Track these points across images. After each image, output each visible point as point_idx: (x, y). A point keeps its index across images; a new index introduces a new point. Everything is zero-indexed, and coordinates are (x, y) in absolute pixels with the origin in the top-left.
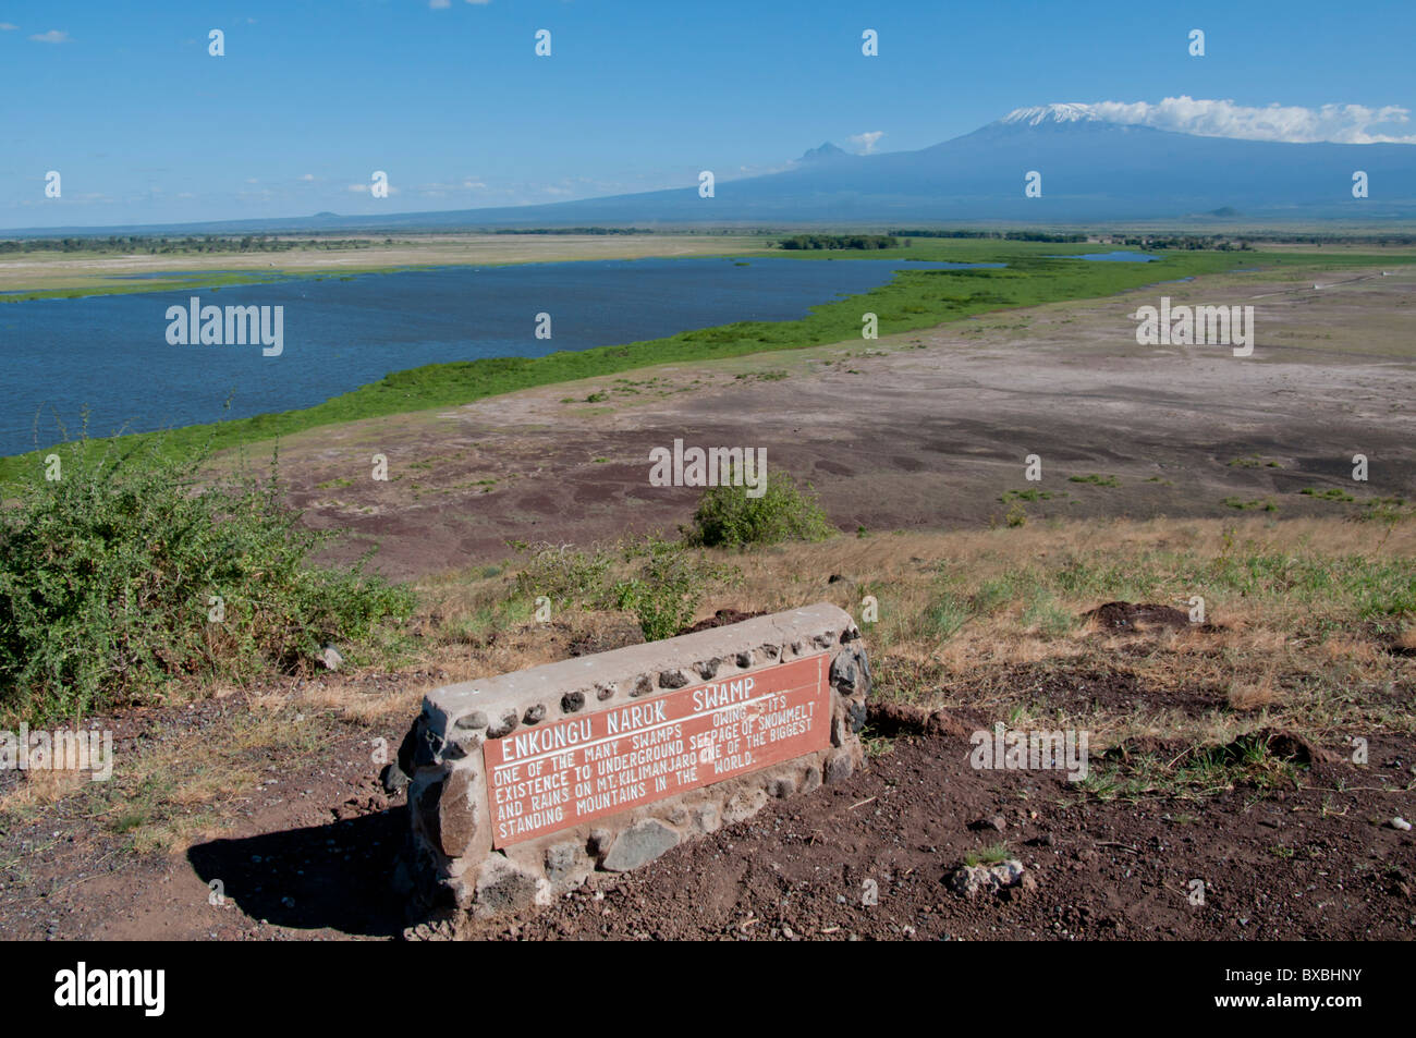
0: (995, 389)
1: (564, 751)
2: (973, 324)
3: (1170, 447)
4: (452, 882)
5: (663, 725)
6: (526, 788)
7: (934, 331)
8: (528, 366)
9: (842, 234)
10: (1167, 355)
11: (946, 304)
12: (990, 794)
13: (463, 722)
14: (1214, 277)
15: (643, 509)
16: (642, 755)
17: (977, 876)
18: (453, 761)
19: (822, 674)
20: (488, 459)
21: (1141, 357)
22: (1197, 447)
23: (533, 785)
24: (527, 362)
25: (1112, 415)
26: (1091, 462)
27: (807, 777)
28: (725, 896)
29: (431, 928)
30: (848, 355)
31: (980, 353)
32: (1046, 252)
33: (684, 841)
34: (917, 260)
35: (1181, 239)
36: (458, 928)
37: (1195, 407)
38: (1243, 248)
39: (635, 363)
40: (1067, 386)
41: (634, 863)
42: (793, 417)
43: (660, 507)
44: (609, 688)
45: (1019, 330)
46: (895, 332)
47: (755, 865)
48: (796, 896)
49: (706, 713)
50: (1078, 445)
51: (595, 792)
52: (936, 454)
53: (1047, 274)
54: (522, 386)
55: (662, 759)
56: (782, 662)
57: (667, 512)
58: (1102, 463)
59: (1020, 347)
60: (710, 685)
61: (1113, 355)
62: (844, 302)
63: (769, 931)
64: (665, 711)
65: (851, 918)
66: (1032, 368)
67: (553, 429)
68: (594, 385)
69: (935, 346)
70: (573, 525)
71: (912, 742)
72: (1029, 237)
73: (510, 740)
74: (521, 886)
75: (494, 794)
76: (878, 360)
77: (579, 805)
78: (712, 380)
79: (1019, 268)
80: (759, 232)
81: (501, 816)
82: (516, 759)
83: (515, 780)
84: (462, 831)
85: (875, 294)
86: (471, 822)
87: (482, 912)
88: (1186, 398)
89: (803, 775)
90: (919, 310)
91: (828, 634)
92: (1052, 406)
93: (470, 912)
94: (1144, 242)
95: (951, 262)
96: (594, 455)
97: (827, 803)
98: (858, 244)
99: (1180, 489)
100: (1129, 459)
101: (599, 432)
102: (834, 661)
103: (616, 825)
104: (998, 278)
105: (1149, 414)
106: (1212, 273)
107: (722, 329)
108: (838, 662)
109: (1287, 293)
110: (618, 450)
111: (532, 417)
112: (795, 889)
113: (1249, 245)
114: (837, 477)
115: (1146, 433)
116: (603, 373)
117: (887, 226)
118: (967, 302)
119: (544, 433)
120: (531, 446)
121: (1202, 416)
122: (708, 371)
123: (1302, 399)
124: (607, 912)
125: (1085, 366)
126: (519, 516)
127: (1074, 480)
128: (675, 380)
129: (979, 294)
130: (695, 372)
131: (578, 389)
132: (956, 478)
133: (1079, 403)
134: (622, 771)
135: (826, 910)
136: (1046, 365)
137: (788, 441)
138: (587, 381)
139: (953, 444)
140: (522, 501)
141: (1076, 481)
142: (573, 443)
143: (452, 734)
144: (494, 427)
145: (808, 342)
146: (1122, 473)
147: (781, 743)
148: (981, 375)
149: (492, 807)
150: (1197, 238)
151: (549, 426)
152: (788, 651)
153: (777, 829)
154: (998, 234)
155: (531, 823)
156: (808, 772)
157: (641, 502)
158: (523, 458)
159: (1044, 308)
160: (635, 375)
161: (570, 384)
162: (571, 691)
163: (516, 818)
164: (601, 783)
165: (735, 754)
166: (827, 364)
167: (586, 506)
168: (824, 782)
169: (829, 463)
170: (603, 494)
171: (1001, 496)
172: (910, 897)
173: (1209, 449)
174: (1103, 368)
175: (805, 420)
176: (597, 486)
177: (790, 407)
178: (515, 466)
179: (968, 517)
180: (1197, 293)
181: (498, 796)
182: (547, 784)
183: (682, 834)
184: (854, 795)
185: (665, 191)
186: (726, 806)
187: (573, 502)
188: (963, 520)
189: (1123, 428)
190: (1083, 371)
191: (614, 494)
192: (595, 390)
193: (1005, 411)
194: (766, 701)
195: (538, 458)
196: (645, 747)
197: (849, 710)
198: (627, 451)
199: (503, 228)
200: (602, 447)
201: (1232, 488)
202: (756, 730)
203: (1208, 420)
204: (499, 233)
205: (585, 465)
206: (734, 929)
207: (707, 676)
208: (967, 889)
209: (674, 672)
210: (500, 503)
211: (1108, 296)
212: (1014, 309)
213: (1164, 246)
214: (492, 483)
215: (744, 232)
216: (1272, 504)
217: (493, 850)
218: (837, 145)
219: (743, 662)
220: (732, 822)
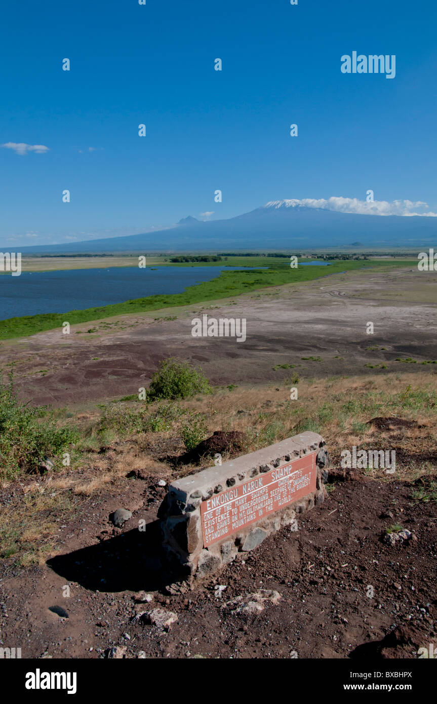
0: (268, 321)
1: (228, 503)
2: (256, 293)
3: (341, 343)
4: (189, 564)
5: (262, 487)
6: (215, 520)
7: (240, 297)
8: (60, 317)
9: (197, 256)
10: (337, 305)
11: (244, 285)
12: (380, 503)
13: (193, 495)
14: (354, 271)
15: (116, 380)
16: (255, 501)
17: (394, 537)
18: (190, 512)
19: (314, 460)
20: (43, 360)
21: (327, 306)
22: (352, 343)
23: (217, 519)
24: (59, 315)
25: (317, 330)
26: (310, 351)
27: (309, 503)
28: (295, 556)
29: (178, 585)
30: (203, 308)
31: (260, 306)
32: (285, 262)
33: (269, 535)
34: (230, 266)
35: (340, 255)
36: (191, 583)
37: (351, 326)
38: (365, 259)
39: (109, 315)
40: (298, 319)
41: (253, 547)
42: (181, 337)
43: (124, 379)
44: (243, 475)
45: (276, 296)
46: (223, 298)
47: (302, 542)
48: (324, 553)
49: (276, 481)
50: (303, 344)
51: (239, 519)
52: (244, 350)
53: (286, 271)
54: (57, 326)
55: (261, 502)
56: (300, 457)
57: (127, 381)
58: (315, 351)
59: (276, 303)
60: (277, 470)
61: (316, 305)
62: (200, 285)
63: (321, 569)
64: (262, 482)
65: (350, 560)
66: (282, 311)
67: (73, 345)
68: (90, 325)
69: (240, 303)
70: (85, 389)
71: (340, 485)
72: (277, 256)
73: (210, 501)
74: (215, 562)
75: (204, 525)
76: (216, 310)
77: (233, 525)
78: (144, 321)
79: (274, 269)
80: (161, 255)
81: (207, 534)
82: (212, 509)
83: (211, 517)
84: (194, 542)
85: (213, 281)
86: (197, 538)
87: (200, 575)
88: (348, 322)
89: (307, 502)
90: (233, 288)
91: (316, 444)
92: (292, 328)
93: (195, 576)
94: (325, 257)
95: (245, 267)
96: (92, 357)
97: (319, 513)
98: (204, 260)
99: (347, 361)
100: (325, 349)
101: (94, 346)
102: (317, 455)
103: (245, 531)
104: (266, 273)
105: (332, 329)
106: (353, 269)
107: (147, 298)
108: (319, 455)
109: (383, 277)
110: (103, 354)
111: (63, 340)
112: (323, 551)
113: (367, 258)
114: (202, 362)
115: (331, 338)
116: (94, 320)
117: (217, 252)
118: (253, 284)
119: (69, 347)
120: (63, 354)
121: (354, 329)
122: (142, 317)
123: (393, 321)
124: (249, 569)
125: (305, 310)
126: (59, 386)
127: (303, 359)
128: (127, 322)
129: (258, 280)
130: (136, 318)
131: (84, 327)
132: (253, 360)
133: (303, 326)
134: (248, 509)
135: (339, 557)
136: (288, 310)
137: (179, 347)
138: (87, 323)
139: (251, 346)
140: (61, 379)
141: (305, 359)
142: (82, 352)
143: (189, 501)
144: (45, 346)
145: (185, 303)
146: (322, 355)
147: (300, 490)
148: (261, 316)
149: (203, 530)
150: (346, 255)
151: (71, 344)
152: (302, 452)
153: (304, 526)
154: (264, 254)
155: (217, 535)
156: (310, 501)
157: (116, 377)
158: (60, 359)
159: (285, 286)
160: (108, 320)
161: (79, 325)
162: (230, 478)
163: (211, 533)
164: (241, 515)
165: (285, 497)
166: (194, 312)
167: (90, 380)
168: (315, 505)
169: (198, 356)
170: (98, 374)
171: (273, 367)
172: (369, 548)
173: (357, 343)
174: (312, 311)
175: (186, 337)
176: (94, 371)
177: (179, 332)
178: (56, 363)
179: (261, 377)
180: (347, 278)
181: (205, 525)
182: (222, 518)
183: (268, 532)
184: (328, 509)
185: (119, 238)
186: (282, 519)
187: (84, 378)
188: (258, 378)
189: (322, 336)
190: (303, 312)
191: (103, 374)
192: (91, 327)
193: (272, 330)
194: (295, 474)
195: (67, 359)
196: (256, 498)
197: (323, 474)
198: (107, 354)
199: (44, 255)
200: (96, 353)
201: (368, 360)
202: (292, 486)
203: (357, 331)
204: (42, 257)
205: (89, 361)
206: (306, 569)
207: (276, 466)
208: (391, 543)
209: (264, 466)
210: (50, 380)
211: (312, 280)
212: (273, 286)
213: (333, 258)
214: (46, 371)
215: (155, 255)
216: (385, 366)
217: (203, 548)
218: (194, 217)
219: (288, 459)
220: (285, 525)
